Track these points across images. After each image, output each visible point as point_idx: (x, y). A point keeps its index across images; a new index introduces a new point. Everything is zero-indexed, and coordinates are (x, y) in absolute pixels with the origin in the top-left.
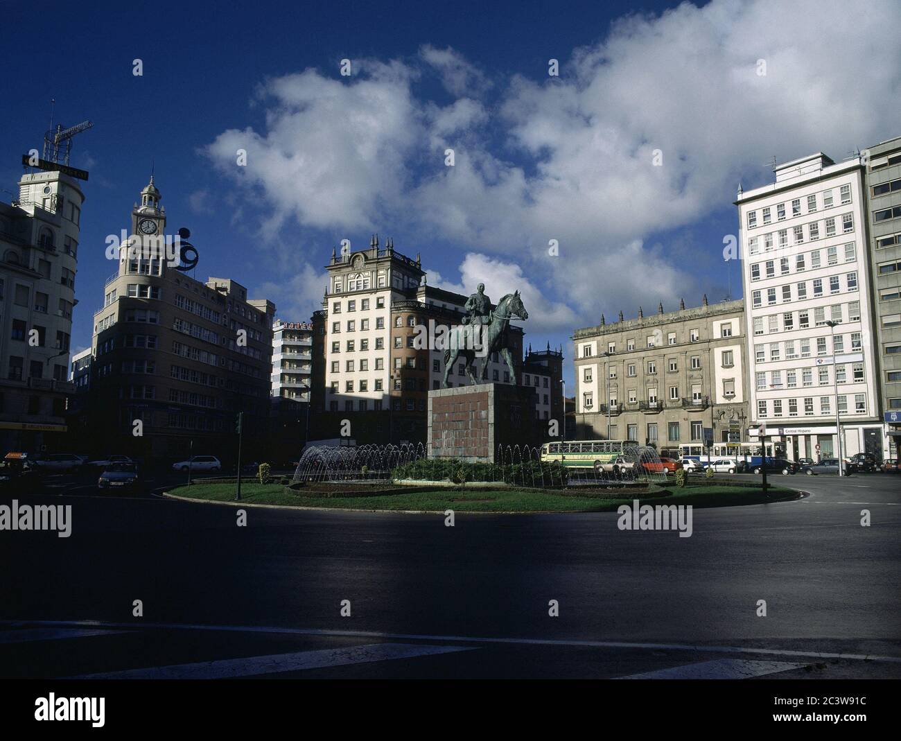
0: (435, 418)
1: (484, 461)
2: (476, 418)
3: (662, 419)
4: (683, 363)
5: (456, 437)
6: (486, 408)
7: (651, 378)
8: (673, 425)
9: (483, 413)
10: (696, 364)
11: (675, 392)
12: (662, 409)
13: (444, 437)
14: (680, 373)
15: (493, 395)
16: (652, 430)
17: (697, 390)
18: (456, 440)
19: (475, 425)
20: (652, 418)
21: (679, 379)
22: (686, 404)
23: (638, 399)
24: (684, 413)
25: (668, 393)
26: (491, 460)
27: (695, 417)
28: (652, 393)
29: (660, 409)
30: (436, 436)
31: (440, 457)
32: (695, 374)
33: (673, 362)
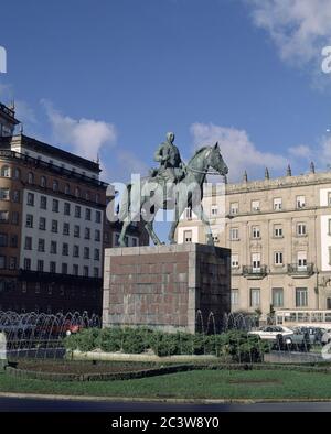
0: (113, 280)
1: (182, 330)
2: (172, 280)
3: (266, 285)
4: (288, 229)
5: (143, 301)
6: (186, 270)
7: (255, 243)
8: (277, 291)
9: (182, 276)
10: (302, 230)
11: (279, 257)
12: (266, 275)
13: (126, 300)
14: (285, 240)
15: (194, 256)
16: (254, 294)
17: (302, 256)
18: (143, 306)
19: (170, 289)
20: (255, 284)
21: (284, 246)
22: (291, 270)
23: (241, 264)
24: (288, 279)
25: (273, 257)
26: (192, 329)
27: (300, 283)
28: (256, 258)
29: (263, 274)
30: (114, 301)
31: (119, 324)
32: (301, 240)
33: (278, 228)
